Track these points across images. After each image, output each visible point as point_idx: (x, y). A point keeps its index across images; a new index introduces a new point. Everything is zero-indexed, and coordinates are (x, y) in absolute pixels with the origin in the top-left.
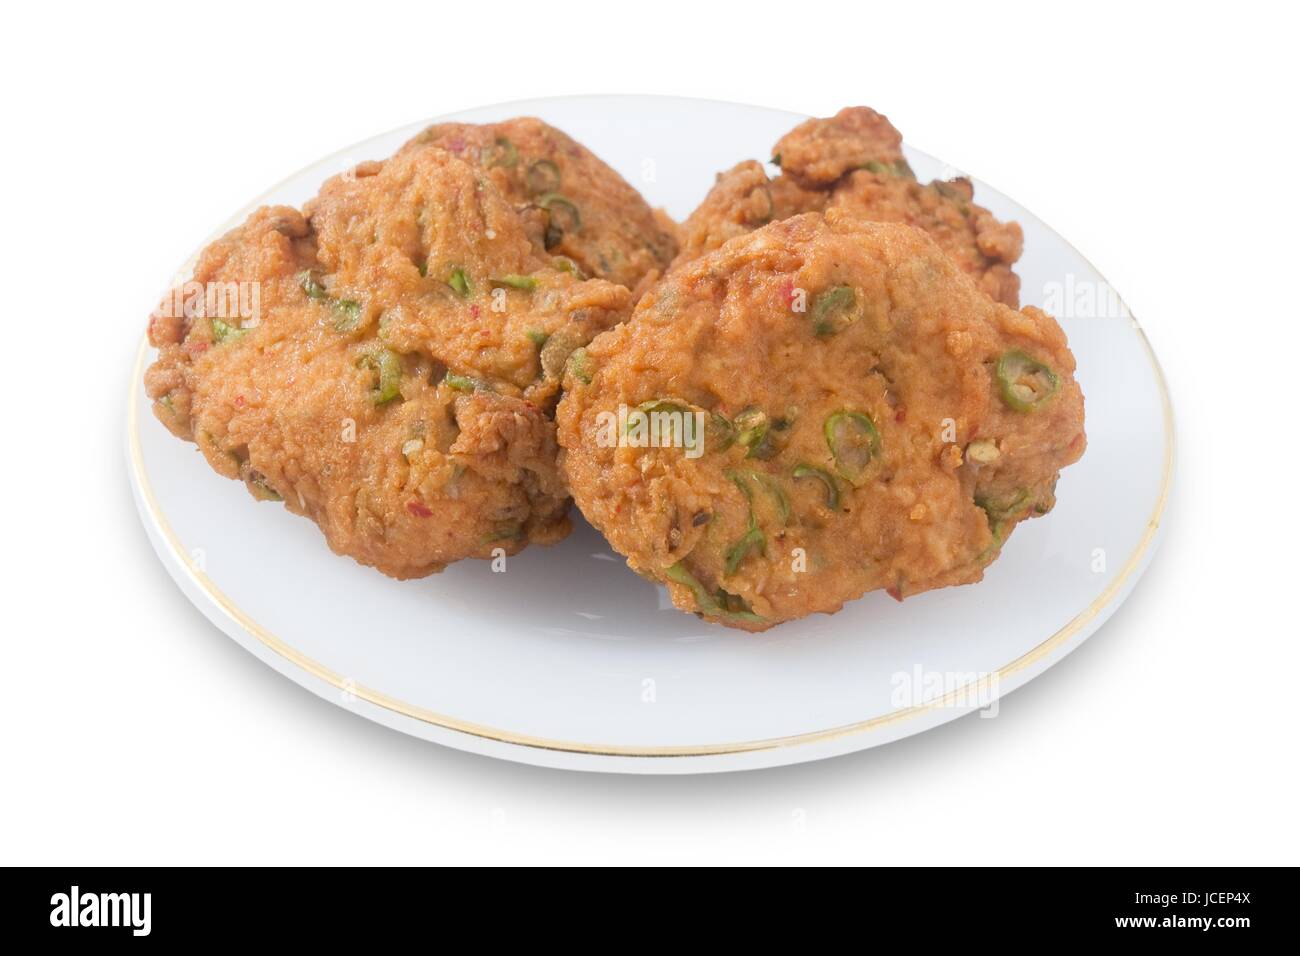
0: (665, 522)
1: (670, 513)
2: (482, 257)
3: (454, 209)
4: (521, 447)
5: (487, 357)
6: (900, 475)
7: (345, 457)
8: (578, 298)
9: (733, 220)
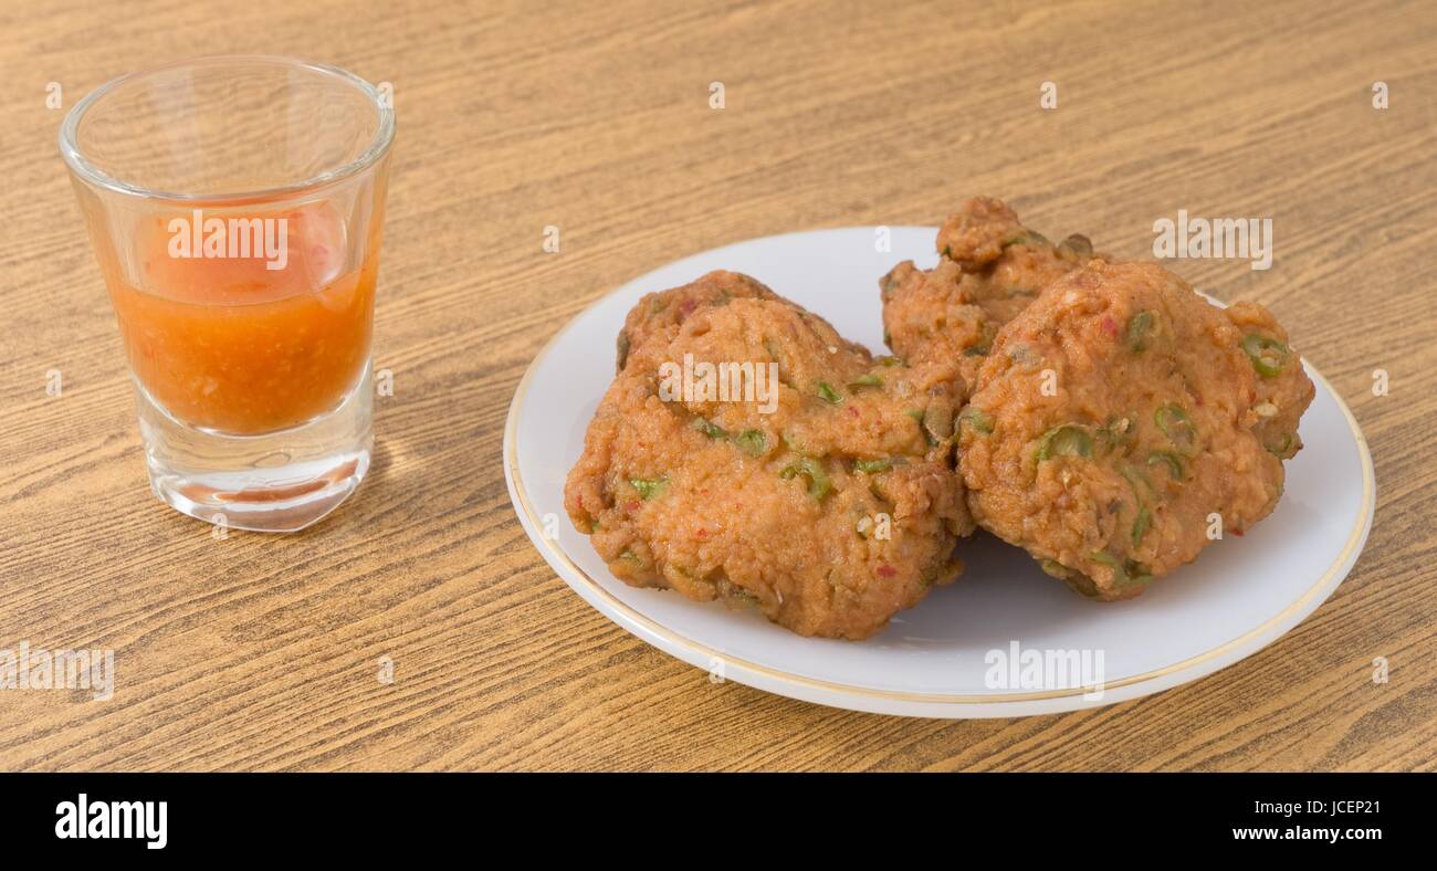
0: (1093, 516)
1: (1095, 508)
2: (833, 370)
3: (796, 337)
4: (945, 499)
5: (889, 440)
6: (1215, 442)
7: (812, 549)
8: (927, 380)
9: (956, 303)
